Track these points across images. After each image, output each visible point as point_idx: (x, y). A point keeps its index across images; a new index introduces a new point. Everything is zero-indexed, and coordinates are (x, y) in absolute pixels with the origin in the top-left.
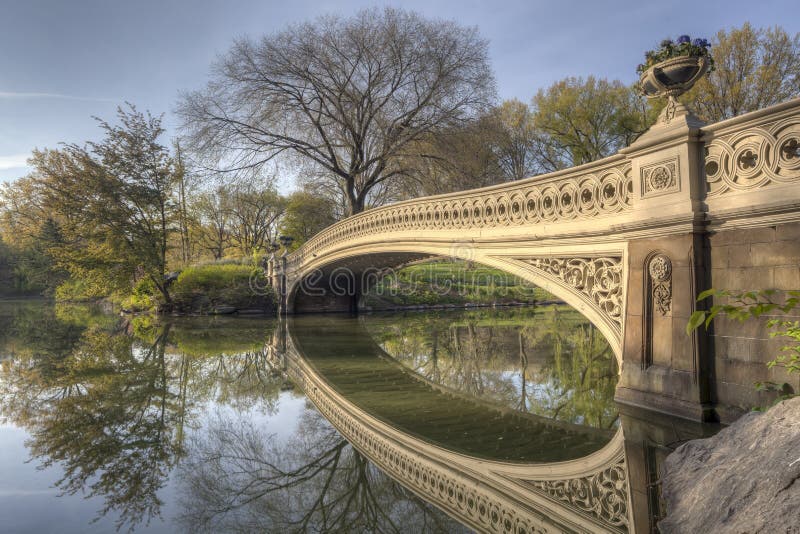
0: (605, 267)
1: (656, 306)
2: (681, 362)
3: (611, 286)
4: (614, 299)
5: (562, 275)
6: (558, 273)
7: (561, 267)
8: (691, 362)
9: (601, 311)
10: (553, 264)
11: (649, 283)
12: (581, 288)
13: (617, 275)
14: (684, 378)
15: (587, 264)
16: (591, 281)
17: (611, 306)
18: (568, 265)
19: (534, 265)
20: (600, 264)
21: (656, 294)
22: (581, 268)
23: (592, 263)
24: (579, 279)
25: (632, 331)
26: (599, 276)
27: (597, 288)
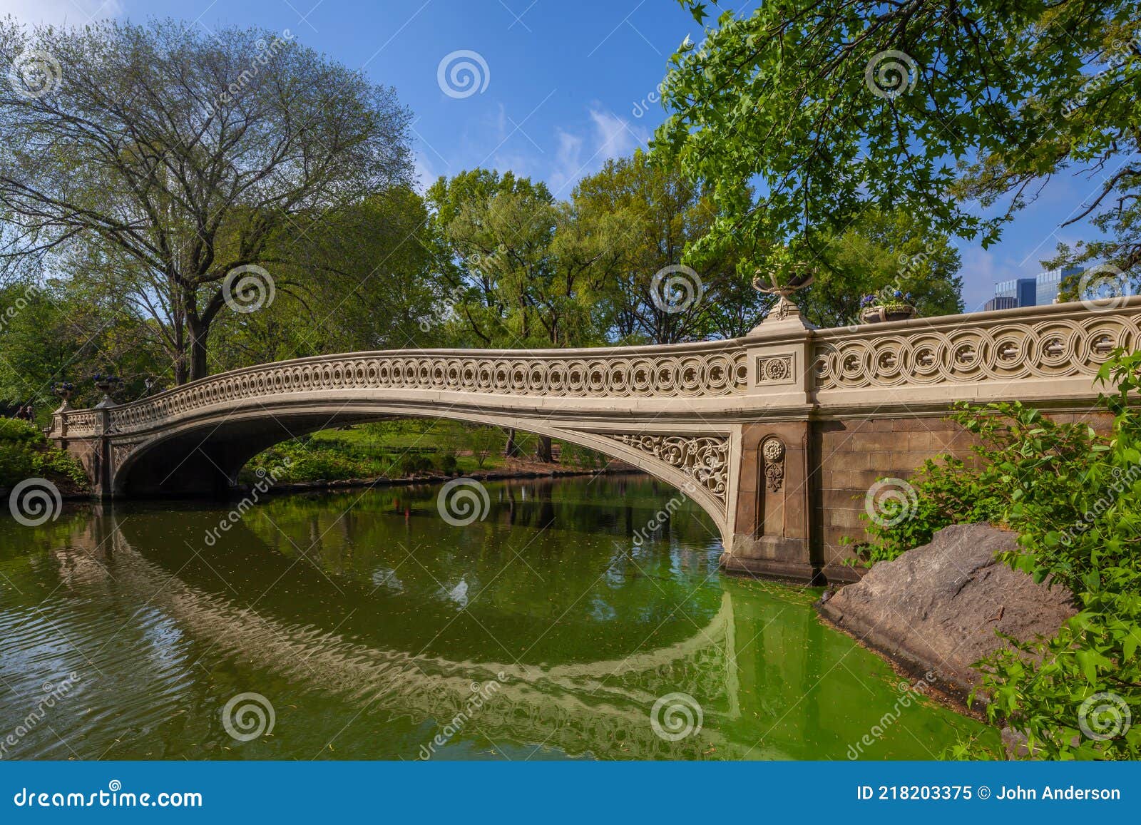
0: (709, 447)
1: (768, 483)
2: (793, 531)
3: (715, 463)
4: (717, 476)
5: (656, 450)
6: (651, 450)
7: (656, 444)
8: (803, 531)
9: (704, 489)
10: (645, 441)
11: (762, 461)
12: (678, 466)
13: (722, 454)
14: (796, 545)
15: (688, 442)
16: (692, 460)
17: (714, 483)
18: (664, 443)
19: (621, 441)
20: (703, 443)
21: (769, 473)
22: (681, 447)
23: (694, 441)
24: (677, 457)
25: (745, 507)
26: (701, 454)
27: (699, 465)
